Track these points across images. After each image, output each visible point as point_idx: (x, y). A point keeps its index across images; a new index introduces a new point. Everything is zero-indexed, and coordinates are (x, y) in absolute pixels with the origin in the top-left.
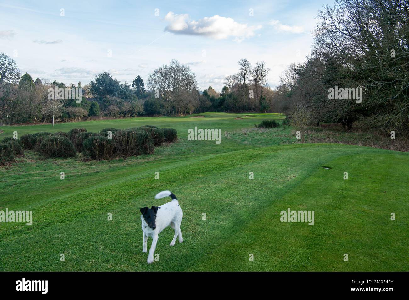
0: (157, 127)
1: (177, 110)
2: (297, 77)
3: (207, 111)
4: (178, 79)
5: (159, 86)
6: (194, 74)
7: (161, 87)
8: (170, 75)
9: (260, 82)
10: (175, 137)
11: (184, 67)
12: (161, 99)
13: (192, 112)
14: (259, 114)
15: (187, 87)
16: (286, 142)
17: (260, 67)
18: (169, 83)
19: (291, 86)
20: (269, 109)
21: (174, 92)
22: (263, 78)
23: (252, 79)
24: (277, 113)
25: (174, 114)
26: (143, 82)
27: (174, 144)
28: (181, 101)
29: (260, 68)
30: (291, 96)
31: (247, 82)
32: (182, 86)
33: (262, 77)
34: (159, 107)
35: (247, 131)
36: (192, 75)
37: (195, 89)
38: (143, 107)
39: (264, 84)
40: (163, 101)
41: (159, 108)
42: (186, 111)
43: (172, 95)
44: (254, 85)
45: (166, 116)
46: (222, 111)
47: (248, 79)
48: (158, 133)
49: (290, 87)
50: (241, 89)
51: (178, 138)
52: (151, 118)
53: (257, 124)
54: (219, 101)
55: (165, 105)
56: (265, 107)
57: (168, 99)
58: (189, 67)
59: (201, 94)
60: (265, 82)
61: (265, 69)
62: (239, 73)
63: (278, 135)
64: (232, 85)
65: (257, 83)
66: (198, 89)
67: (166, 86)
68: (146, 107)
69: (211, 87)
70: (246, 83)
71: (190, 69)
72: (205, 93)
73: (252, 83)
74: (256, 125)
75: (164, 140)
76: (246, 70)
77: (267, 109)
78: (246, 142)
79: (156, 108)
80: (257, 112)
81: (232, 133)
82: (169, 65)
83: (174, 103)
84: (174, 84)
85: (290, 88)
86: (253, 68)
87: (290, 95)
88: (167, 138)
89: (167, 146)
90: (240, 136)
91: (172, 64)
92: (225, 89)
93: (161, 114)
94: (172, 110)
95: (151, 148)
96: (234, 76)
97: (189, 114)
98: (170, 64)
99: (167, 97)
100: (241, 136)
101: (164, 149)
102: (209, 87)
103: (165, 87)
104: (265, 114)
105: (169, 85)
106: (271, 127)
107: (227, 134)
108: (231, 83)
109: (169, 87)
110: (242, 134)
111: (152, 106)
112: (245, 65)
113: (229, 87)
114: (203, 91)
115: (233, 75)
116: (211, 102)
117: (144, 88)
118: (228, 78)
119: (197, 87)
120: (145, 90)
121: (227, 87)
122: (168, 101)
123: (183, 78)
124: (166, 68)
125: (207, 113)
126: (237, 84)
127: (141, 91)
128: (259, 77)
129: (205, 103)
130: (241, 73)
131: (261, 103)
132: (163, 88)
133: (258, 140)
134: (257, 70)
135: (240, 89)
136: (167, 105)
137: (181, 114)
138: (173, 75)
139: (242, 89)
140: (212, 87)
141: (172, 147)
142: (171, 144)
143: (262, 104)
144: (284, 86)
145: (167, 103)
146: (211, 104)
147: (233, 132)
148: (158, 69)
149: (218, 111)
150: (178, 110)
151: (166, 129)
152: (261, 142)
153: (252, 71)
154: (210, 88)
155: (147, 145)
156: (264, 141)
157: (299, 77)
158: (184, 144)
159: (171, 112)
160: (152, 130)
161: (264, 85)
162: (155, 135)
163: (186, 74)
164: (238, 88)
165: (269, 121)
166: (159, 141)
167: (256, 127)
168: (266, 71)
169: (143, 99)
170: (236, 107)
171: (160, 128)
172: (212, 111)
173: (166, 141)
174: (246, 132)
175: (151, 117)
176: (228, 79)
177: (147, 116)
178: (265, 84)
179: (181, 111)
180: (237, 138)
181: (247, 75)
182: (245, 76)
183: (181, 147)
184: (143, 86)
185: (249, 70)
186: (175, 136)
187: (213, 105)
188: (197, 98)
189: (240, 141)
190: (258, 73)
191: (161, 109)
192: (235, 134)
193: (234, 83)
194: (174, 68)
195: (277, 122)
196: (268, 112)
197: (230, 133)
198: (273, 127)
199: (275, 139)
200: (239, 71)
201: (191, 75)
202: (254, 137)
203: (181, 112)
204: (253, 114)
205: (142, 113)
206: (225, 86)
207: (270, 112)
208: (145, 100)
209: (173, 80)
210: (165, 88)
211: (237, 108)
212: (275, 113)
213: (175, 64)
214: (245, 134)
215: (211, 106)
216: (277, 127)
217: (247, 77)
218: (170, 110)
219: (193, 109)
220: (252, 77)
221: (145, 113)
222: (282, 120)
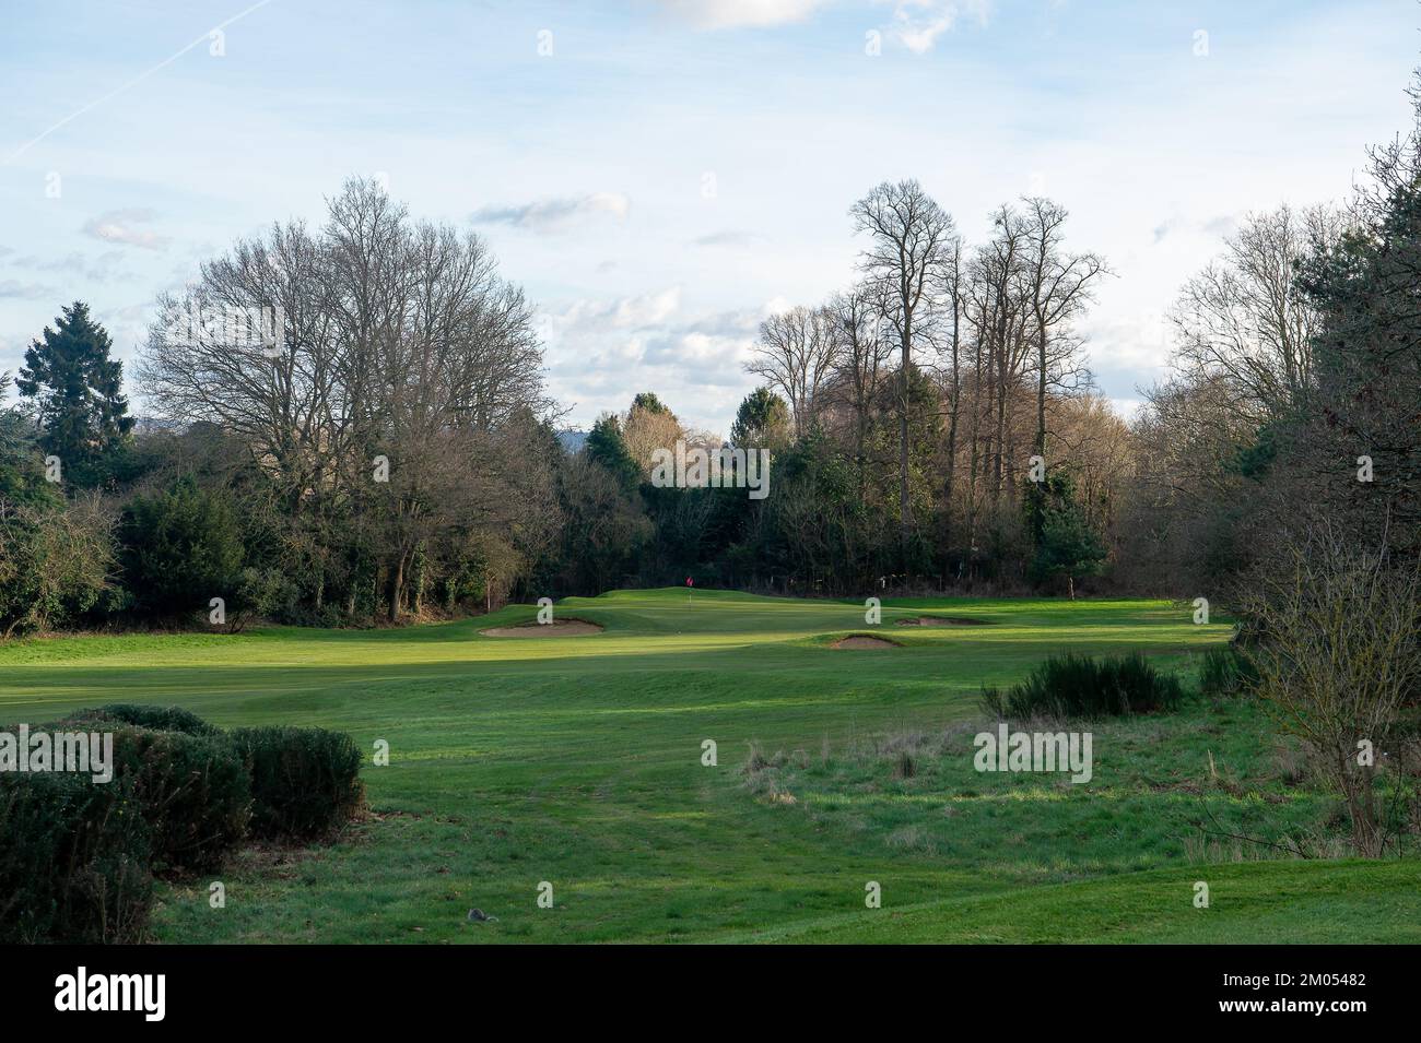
0: (201, 716)
1: (383, 573)
2: (1306, 321)
3: (619, 583)
4: (393, 337)
5: (242, 388)
6: (516, 299)
7: (259, 396)
8: (330, 304)
9: (1029, 362)
10: (346, 799)
11: (438, 244)
12: (260, 493)
13: (502, 595)
14: (1023, 607)
15: (467, 396)
16: (1225, 839)
17: (1023, 242)
18: (321, 366)
19: (1264, 387)
20: (1100, 567)
21: (360, 436)
22: (1052, 330)
23: (968, 336)
24: (1159, 597)
25: (360, 606)
26: (112, 358)
27: (331, 852)
28: (415, 509)
29: (1027, 252)
30: (1262, 469)
31: (929, 358)
32: (426, 389)
33: (1042, 323)
34: (242, 550)
35: (925, 741)
36: (502, 307)
37: (523, 415)
38: (104, 556)
39: (1056, 371)
40: (273, 504)
41: (233, 564)
42: (451, 585)
43: (340, 458)
44: (977, 380)
45: (294, 622)
46: (730, 580)
47: (932, 340)
48: (201, 767)
49: (1261, 395)
50: (883, 409)
51: (371, 801)
52: (166, 638)
53: (1005, 687)
54: (708, 508)
55: (287, 540)
56: (1065, 553)
57: (308, 491)
58: (472, 240)
59: (575, 449)
60: (1064, 362)
61: (1065, 262)
62: (862, 291)
63: (1164, 777)
64: (809, 380)
65: (1002, 365)
66: (549, 411)
67: (300, 391)
68: (128, 558)
69: (653, 400)
70: (924, 370)
71: (485, 259)
72: (604, 441)
73: (967, 364)
74: (991, 696)
75: (252, 823)
76: (918, 265)
77: (1081, 565)
78: (910, 835)
79: (216, 562)
80: (1003, 592)
81: (806, 758)
82: (318, 228)
83: (362, 521)
84: (356, 372)
85: (1255, 408)
86: (969, 255)
87: (1256, 463)
88: (277, 805)
89: (267, 876)
90: (861, 781)
91: (346, 224)
92: (756, 411)
93: (253, 606)
94: (340, 573)
95: (126, 897)
96: (826, 313)
97: (479, 606)
98: (326, 219)
99: (304, 475)
100: (869, 786)
101: (246, 906)
102: (640, 401)
103: (286, 397)
104: (1068, 605)
105: (318, 380)
106: (1116, 711)
107: (761, 763)
108: (803, 364)
109: (319, 401)
110: (883, 766)
111: (186, 548)
112: (907, 230)
113: (785, 397)
114: (587, 427)
115: (818, 308)
116: (647, 513)
117: (122, 407)
118: (783, 327)
119: (543, 394)
120: (129, 423)
121: (775, 400)
122: (315, 505)
123: (428, 329)
124: (296, 247)
125: (622, 600)
126: (853, 372)
127: (96, 429)
128: (1018, 317)
129: (604, 519)
130: (878, 292)
131: (1037, 521)
132: (272, 403)
133: (1008, 814)
134: (999, 267)
135: (875, 413)
136: (299, 542)
137: (412, 605)
138: (349, 303)
139: (892, 414)
140: (661, 399)
141: (311, 882)
142: (312, 858)
143: (1046, 529)
144: (1208, 391)
145: (305, 518)
146: (646, 526)
147: (815, 751)
148: (235, 261)
149: (705, 583)
150: (394, 572)
151: (275, 733)
152: (1028, 838)
153: (967, 278)
154: (646, 403)
155: (94, 877)
156: (1052, 828)
157: (1326, 324)
158: (414, 851)
159: (335, 594)
160: (145, 743)
161: (1056, 381)
162: (171, 784)
163: (454, 300)
164: (858, 406)
165: (1098, 660)
166: (202, 833)
167: (998, 707)
168: (1074, 278)
169: (108, 491)
170: (844, 550)
171: (227, 725)
172: (656, 581)
173: (264, 831)
174: (911, 751)
175: (171, 630)
176: (780, 333)
177: (135, 628)
178: (1066, 375)
179: (411, 582)
180: (843, 800)
181: (922, 304)
182: (909, 310)
183: (384, 879)
184: (111, 388)
185: (938, 270)
186: (342, 792)
187: (666, 534)
188: (543, 477)
189: (862, 826)
190: (1012, 291)
191: (251, 574)
192: (830, 765)
193: (829, 370)
194: (355, 250)
195: (1161, 669)
196: (1090, 592)
197: (785, 761)
198: (1127, 707)
199: (1141, 810)
200: (860, 277)
201: (494, 303)
202: (972, 794)
203: (413, 595)
204: (973, 602)
205: (93, 599)
206: (761, 393)
207: (1111, 586)
208: (127, 500)
209: (348, 345)
210: (286, 408)
211: (852, 558)
212: (1144, 597)
213: (369, 219)
214: (908, 768)
215: (648, 546)
216: (1164, 713)
217: (925, 322)
218: (327, 578)
219: (504, 566)
220: (963, 321)
221: (120, 598)
222: (1201, 657)
